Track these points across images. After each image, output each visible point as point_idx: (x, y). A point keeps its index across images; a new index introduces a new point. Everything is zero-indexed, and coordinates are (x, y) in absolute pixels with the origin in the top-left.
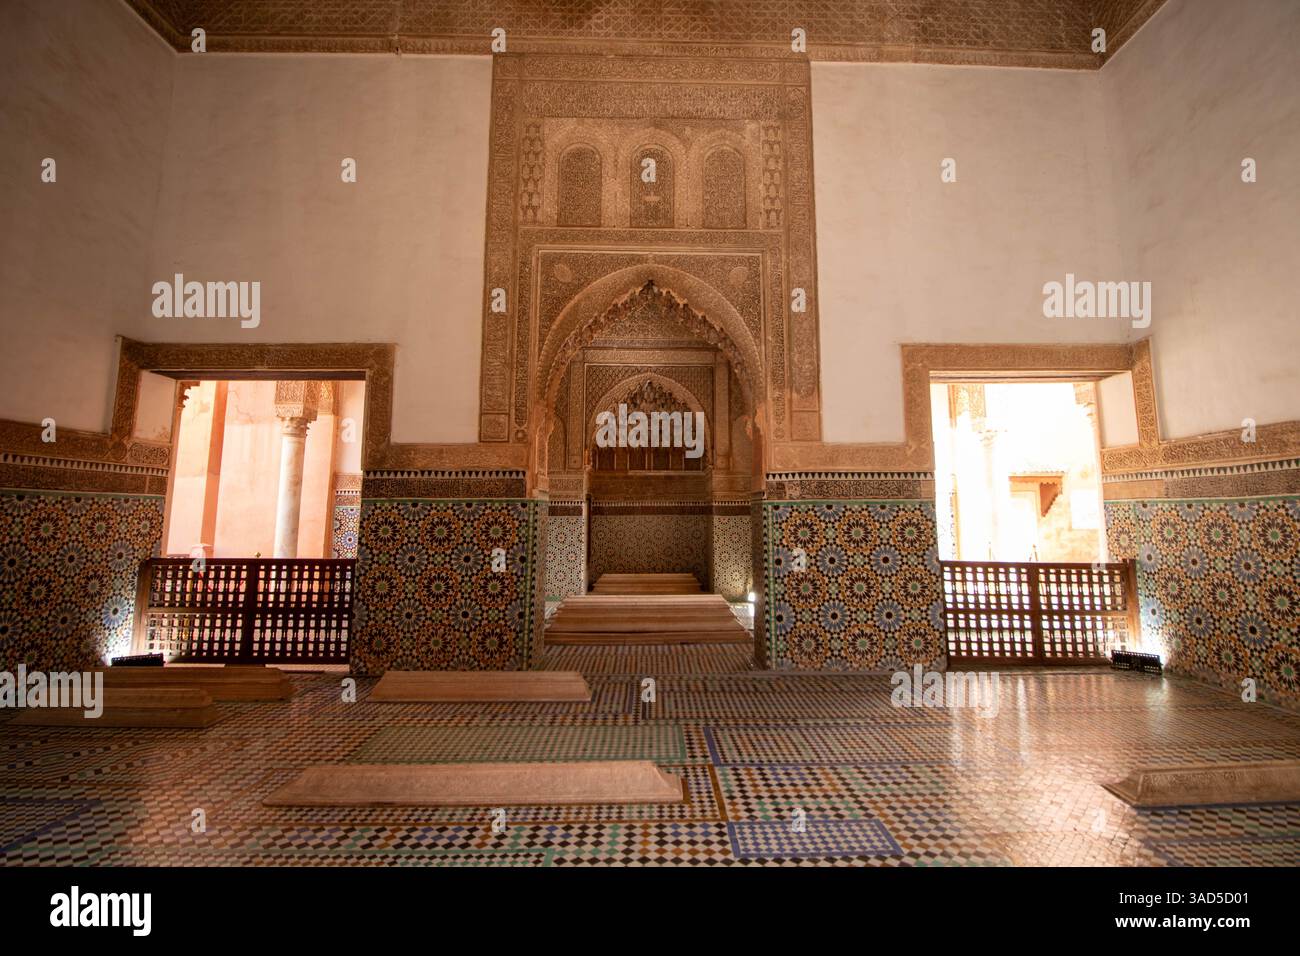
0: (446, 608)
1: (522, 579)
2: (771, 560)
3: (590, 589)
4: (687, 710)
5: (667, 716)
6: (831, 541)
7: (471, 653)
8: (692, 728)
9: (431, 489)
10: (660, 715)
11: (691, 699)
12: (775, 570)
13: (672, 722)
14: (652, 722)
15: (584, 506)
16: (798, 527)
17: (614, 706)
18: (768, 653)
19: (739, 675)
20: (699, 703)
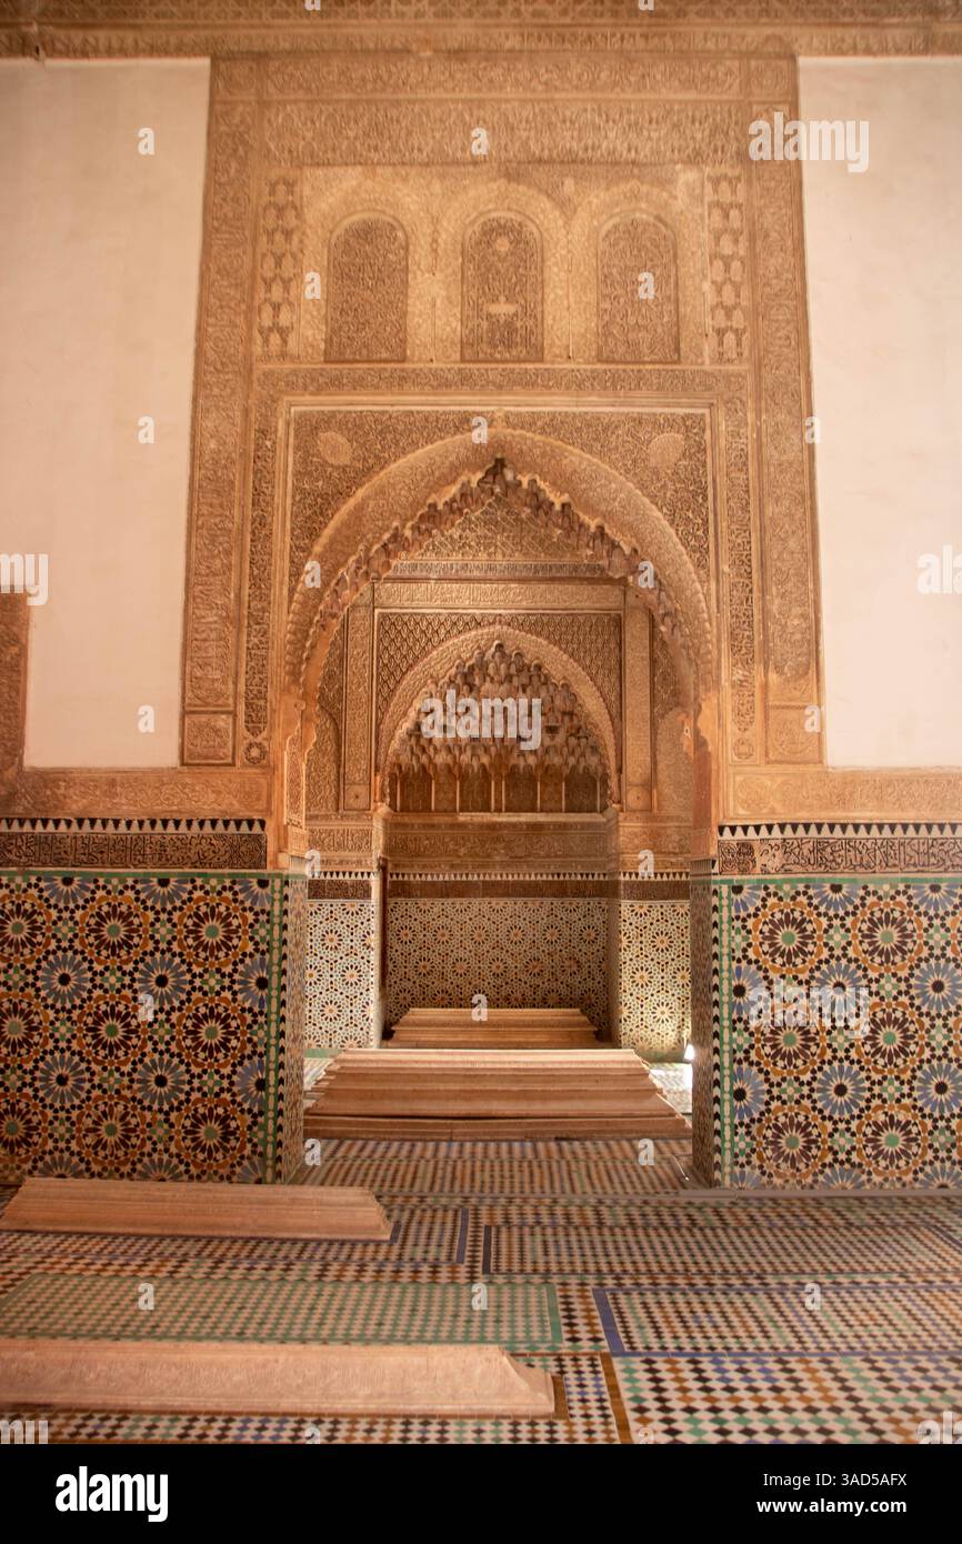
0: (127, 1068)
1: (261, 1019)
2: (725, 988)
3: (387, 1034)
4: (565, 1258)
5: (529, 1268)
6: (837, 952)
7: (173, 1149)
8: (573, 1291)
9: (95, 852)
10: (516, 1268)
11: (573, 1238)
12: (732, 1005)
13: (536, 1279)
14: (500, 1279)
15: (375, 883)
16: (777, 925)
17: (433, 1249)
18: (717, 1157)
19: (662, 1196)
20: (587, 1245)
